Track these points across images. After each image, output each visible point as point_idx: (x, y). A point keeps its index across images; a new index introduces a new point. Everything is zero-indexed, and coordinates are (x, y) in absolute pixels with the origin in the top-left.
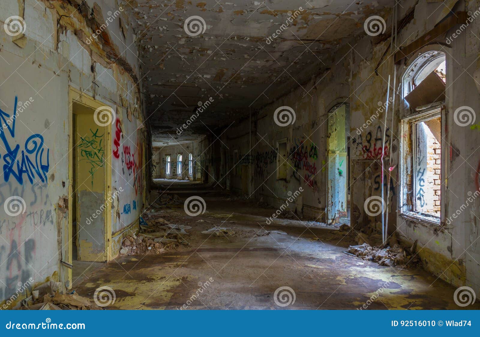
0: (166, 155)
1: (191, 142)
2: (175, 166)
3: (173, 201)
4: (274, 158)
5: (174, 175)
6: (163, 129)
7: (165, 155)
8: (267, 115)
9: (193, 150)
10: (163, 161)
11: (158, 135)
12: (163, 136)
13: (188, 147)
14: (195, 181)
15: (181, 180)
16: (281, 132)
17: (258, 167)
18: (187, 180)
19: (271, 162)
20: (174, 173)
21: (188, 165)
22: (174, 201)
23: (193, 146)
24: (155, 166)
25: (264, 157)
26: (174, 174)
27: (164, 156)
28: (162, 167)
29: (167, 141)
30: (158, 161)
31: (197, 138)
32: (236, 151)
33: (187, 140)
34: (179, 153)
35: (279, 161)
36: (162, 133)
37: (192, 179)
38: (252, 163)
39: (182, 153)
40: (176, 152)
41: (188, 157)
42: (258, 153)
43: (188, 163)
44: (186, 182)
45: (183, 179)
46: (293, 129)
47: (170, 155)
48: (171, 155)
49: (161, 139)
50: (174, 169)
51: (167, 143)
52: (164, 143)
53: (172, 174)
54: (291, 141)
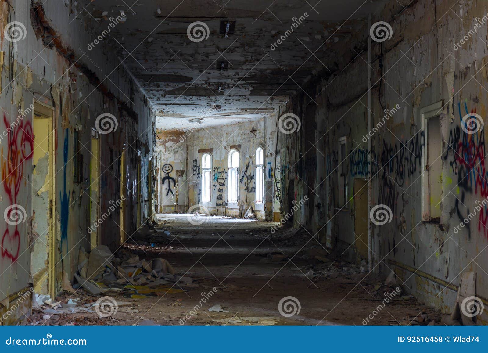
0: (202, 151)
1: (260, 116)
2: (222, 181)
3: (149, 277)
4: (418, 159)
5: (219, 205)
6: (170, 84)
7: (200, 151)
8: (402, 40)
9: (265, 136)
10: (194, 166)
11: (163, 100)
12: (177, 101)
13: (253, 131)
14: (271, 220)
15: (235, 218)
16: (431, 84)
17: (385, 184)
18: (251, 218)
19: (412, 172)
20: (221, 198)
21: (253, 177)
22: (154, 276)
23: (265, 129)
24: (174, 181)
25: (397, 156)
26: (220, 201)
27: (197, 155)
28: (191, 183)
29: (197, 115)
30: (181, 167)
31: (270, 106)
32: (343, 139)
33: (246, 111)
34: (232, 147)
35: (428, 168)
36: (173, 93)
37: (262, 215)
38: (373, 173)
39: (240, 146)
40: (224, 144)
41: (252, 157)
42: (385, 145)
43: (254, 172)
44: (248, 223)
45: (241, 216)
46: (455, 77)
47: (210, 151)
48: (214, 153)
49: (179, 110)
50: (221, 187)
51: (199, 120)
52: (190, 121)
53: (215, 201)
54: (451, 111)
